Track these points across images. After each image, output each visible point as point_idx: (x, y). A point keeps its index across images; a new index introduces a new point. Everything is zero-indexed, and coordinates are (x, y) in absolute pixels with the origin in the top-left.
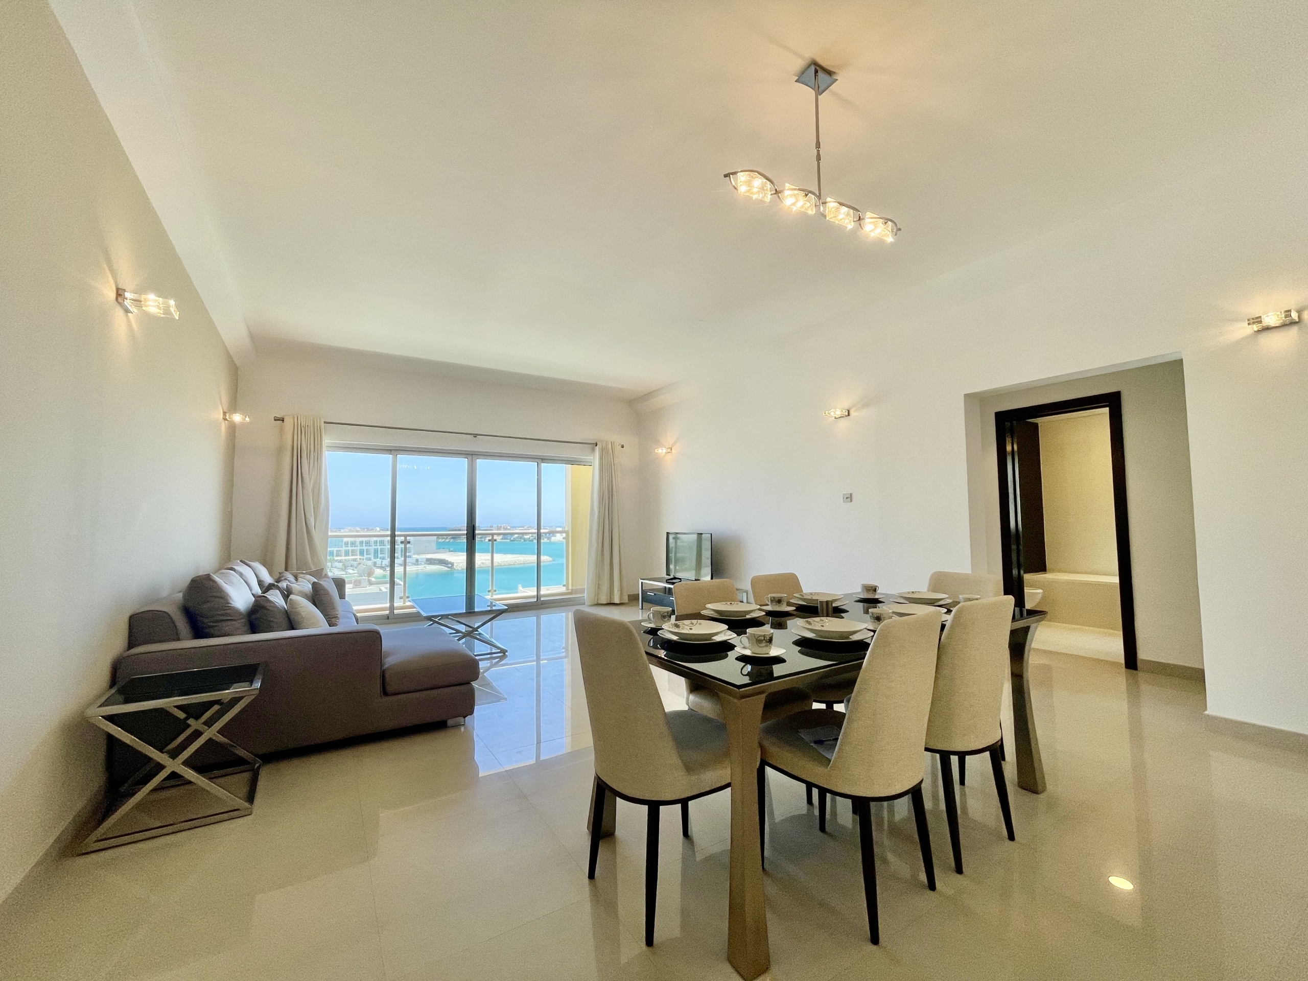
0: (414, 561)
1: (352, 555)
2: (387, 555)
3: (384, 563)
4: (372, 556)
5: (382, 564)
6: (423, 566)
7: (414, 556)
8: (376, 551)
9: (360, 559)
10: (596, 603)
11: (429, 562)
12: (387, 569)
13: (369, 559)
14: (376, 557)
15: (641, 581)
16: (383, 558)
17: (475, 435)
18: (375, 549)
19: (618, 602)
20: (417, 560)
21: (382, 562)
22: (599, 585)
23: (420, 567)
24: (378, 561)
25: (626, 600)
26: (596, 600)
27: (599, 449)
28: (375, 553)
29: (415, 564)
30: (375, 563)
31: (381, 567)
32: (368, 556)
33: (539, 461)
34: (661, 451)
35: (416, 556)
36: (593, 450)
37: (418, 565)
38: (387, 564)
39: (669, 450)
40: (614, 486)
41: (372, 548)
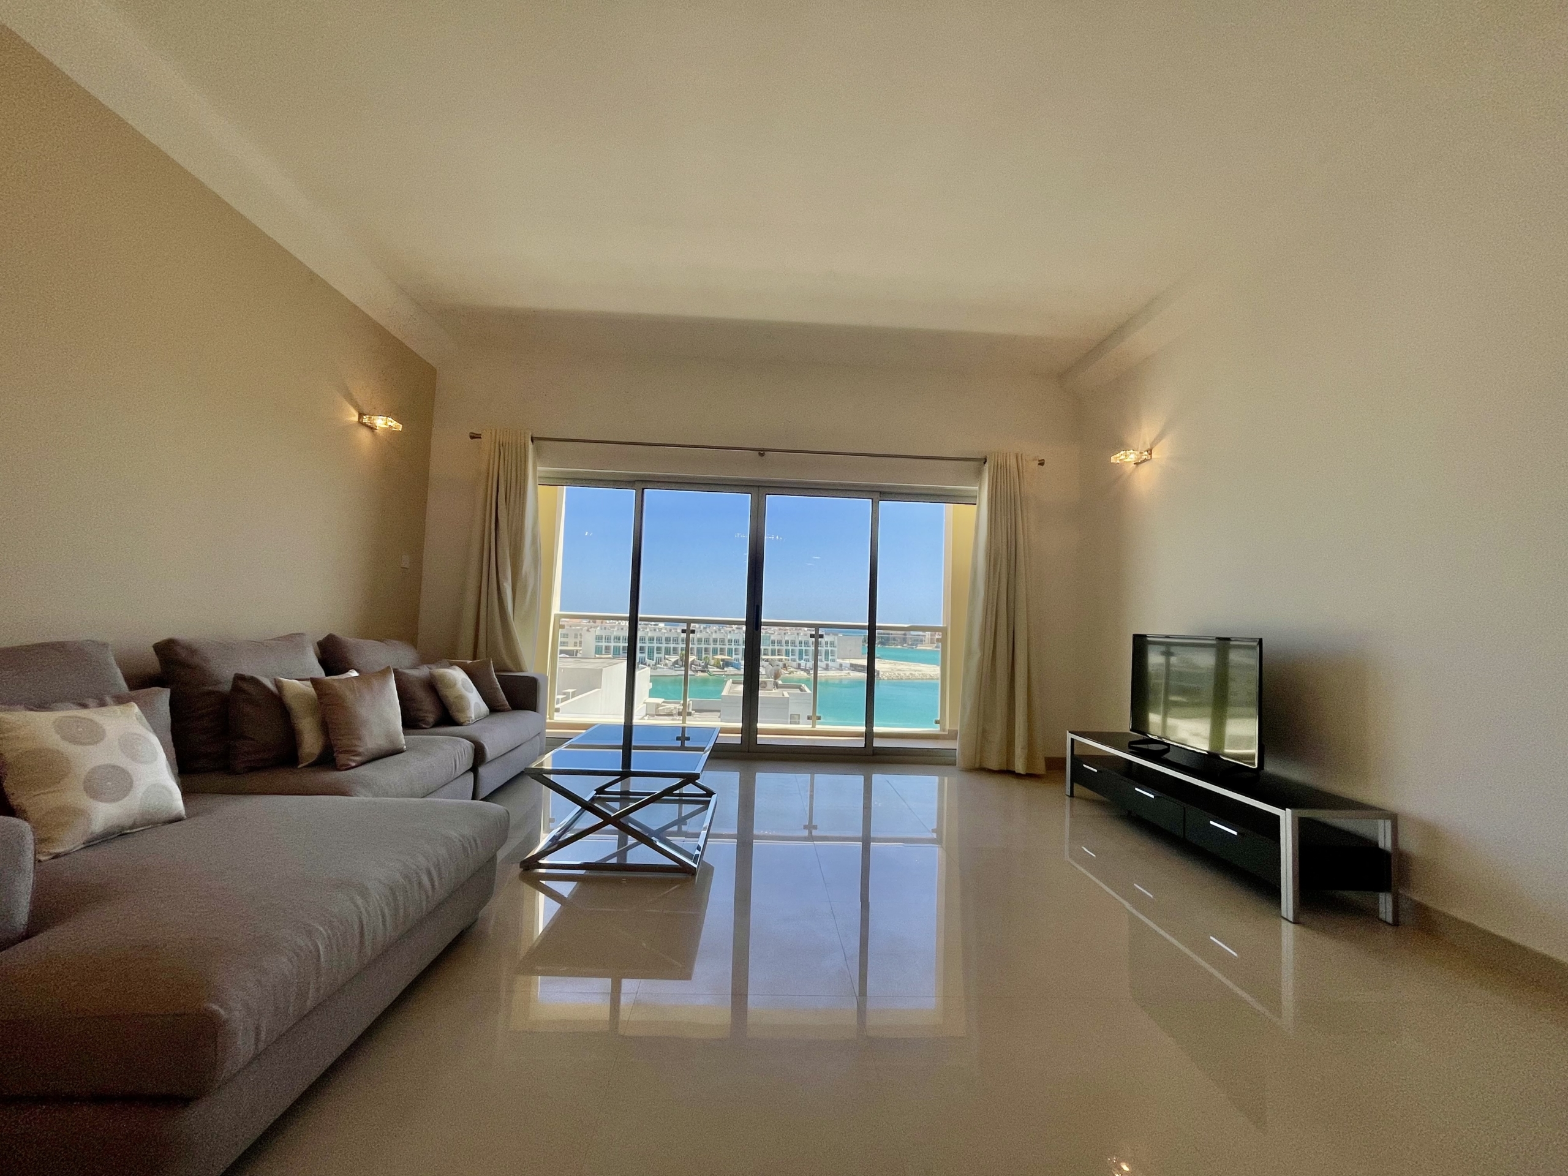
0: (838, 667)
1: (778, 655)
2: (811, 657)
3: (808, 666)
4: (797, 657)
5: (806, 667)
6: (847, 672)
7: (838, 660)
8: (801, 652)
9: (786, 659)
10: (977, 766)
11: (853, 669)
12: (811, 672)
13: (794, 660)
14: (801, 658)
15: (1070, 736)
16: (807, 660)
17: (762, 452)
18: (800, 650)
19: (1022, 772)
20: (841, 665)
21: (806, 664)
22: (984, 731)
23: (844, 673)
24: (803, 663)
25: (1040, 768)
26: (978, 760)
27: (989, 468)
28: (800, 654)
29: (838, 669)
30: (799, 665)
31: (805, 670)
32: (793, 657)
33: (876, 496)
34: (1126, 458)
35: (840, 661)
36: (979, 473)
37: (842, 670)
38: (811, 667)
39: (1145, 455)
40: (1021, 541)
41: (797, 648)
